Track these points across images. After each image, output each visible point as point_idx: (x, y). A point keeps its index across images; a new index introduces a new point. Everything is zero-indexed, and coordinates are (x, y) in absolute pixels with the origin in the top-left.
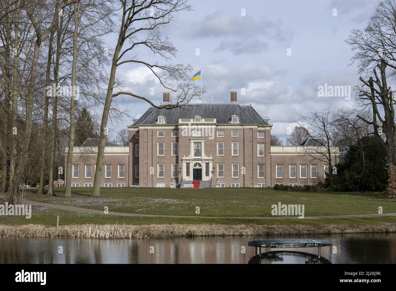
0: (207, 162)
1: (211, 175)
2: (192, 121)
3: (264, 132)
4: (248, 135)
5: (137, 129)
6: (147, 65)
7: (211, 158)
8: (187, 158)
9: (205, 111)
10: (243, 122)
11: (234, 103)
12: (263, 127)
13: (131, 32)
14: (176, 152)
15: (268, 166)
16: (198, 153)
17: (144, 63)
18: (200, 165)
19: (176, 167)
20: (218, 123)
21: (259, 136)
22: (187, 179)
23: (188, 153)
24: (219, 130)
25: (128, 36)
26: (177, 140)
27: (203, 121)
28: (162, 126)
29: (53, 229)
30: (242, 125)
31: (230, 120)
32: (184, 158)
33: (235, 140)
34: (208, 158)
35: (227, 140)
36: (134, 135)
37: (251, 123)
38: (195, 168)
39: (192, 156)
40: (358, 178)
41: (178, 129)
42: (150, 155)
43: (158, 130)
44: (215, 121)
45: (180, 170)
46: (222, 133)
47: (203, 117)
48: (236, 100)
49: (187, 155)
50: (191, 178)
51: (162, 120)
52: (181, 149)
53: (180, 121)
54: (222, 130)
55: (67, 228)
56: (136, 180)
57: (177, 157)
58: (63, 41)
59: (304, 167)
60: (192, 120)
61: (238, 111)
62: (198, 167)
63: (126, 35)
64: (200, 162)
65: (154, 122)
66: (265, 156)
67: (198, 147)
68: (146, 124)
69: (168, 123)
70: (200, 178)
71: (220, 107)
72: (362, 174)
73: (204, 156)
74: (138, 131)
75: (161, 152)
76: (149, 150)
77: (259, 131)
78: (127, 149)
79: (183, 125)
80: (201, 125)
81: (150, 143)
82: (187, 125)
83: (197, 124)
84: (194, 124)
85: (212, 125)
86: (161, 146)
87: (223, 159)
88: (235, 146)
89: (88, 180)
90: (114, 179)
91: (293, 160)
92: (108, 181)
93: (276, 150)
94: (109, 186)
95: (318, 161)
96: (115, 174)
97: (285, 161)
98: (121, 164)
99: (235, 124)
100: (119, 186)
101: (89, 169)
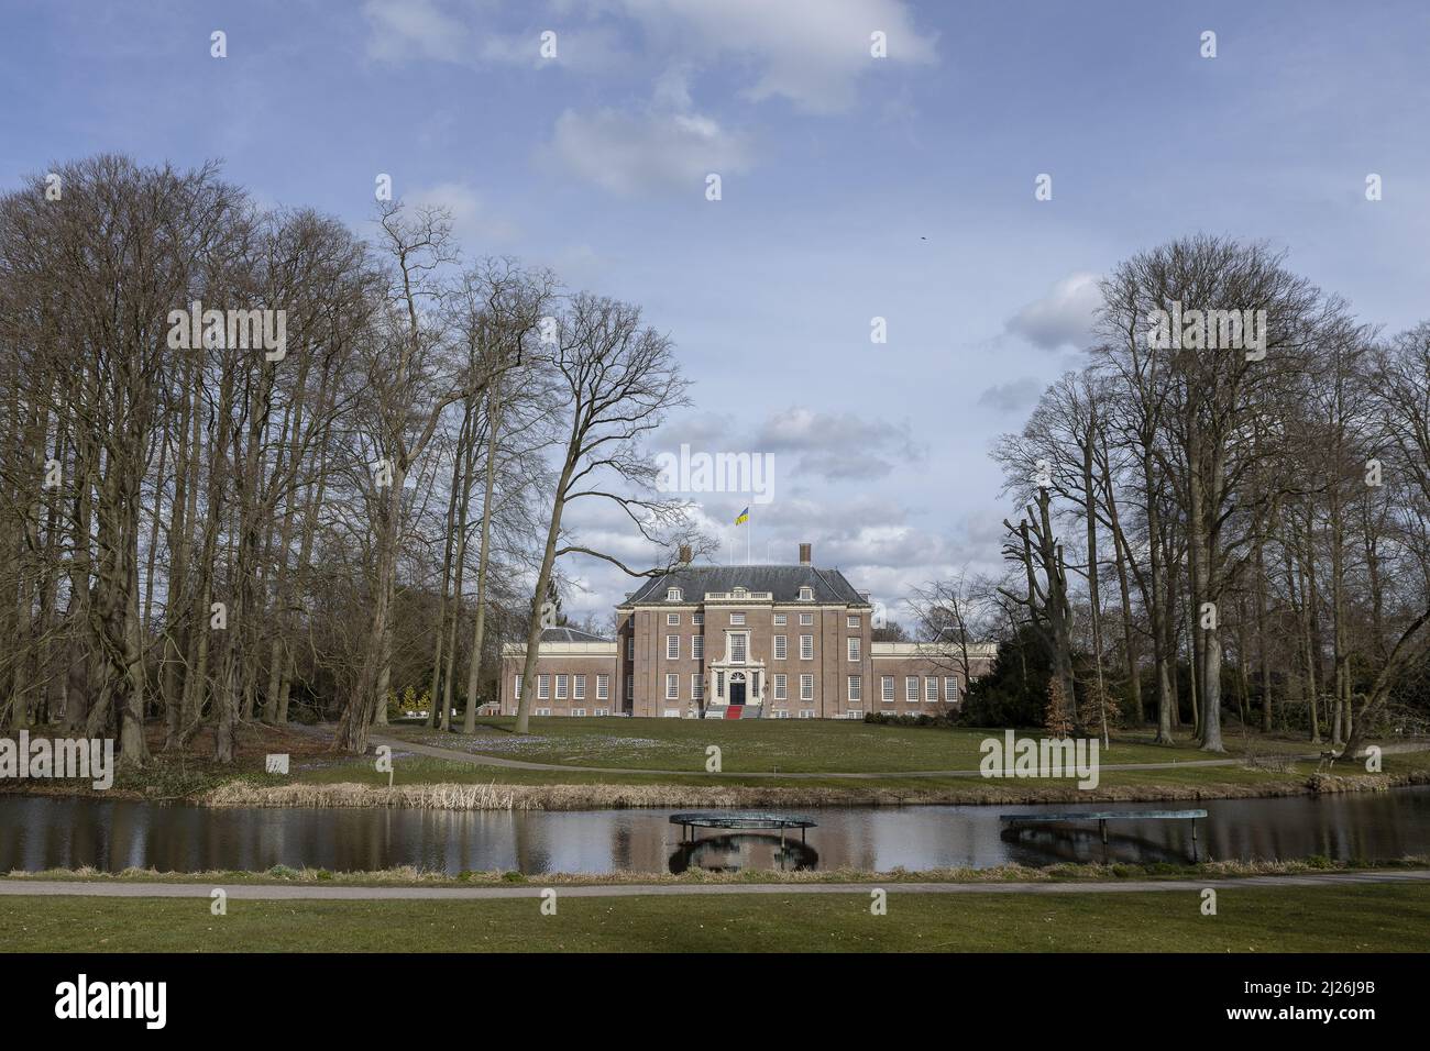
0: (756, 670)
1: (762, 695)
2: (728, 597)
3: (860, 616)
4: (830, 621)
5: (631, 611)
6: (618, 499)
7: (762, 664)
8: (720, 664)
9: (753, 579)
10: (821, 599)
11: (806, 563)
12: (857, 607)
13: (590, 442)
14: (700, 653)
15: (868, 678)
16: (739, 654)
17: (612, 496)
18: (742, 677)
19: (700, 680)
20: (777, 600)
21: (851, 624)
22: (720, 700)
23: (721, 655)
24: (777, 613)
25: (585, 450)
26: (702, 632)
27: (748, 597)
28: (675, 605)
29: (381, 791)
30: (818, 605)
31: (798, 595)
32: (713, 664)
33: (805, 631)
34: (756, 664)
35: (792, 630)
36: (627, 621)
37: (834, 600)
38: (733, 681)
39: (728, 660)
40: (1012, 703)
41: (703, 612)
42: (653, 659)
43: (668, 612)
44: (770, 596)
45: (705, 685)
46: (783, 618)
47: (750, 589)
48: (809, 560)
49: (719, 658)
50: (726, 700)
51: (675, 594)
52: (709, 648)
53: (708, 597)
54: (783, 612)
55: (407, 790)
56: (628, 704)
57: (702, 662)
58: (476, 458)
59: (933, 682)
60: (728, 595)
61: (812, 579)
62: (738, 680)
63: (582, 447)
64: (742, 671)
65: (660, 598)
66: (862, 660)
67: (739, 643)
68: (648, 601)
69: (687, 600)
70: (743, 700)
71: (780, 572)
72: (1017, 696)
73: (749, 661)
74: (633, 615)
75: (673, 652)
76: (651, 648)
77: (851, 616)
78: (613, 648)
79: (713, 603)
80: (745, 603)
81: (653, 637)
82: (719, 603)
83: (738, 603)
84: (731, 603)
85: (764, 603)
86: (673, 642)
87: (784, 667)
88: (806, 641)
89: (543, 703)
90: (589, 701)
91: (912, 668)
92: (578, 704)
93: (882, 649)
94: (579, 713)
95: (958, 671)
96: (591, 690)
97: (898, 670)
98: (603, 674)
99: (806, 603)
100: (598, 713)
101: (544, 684)
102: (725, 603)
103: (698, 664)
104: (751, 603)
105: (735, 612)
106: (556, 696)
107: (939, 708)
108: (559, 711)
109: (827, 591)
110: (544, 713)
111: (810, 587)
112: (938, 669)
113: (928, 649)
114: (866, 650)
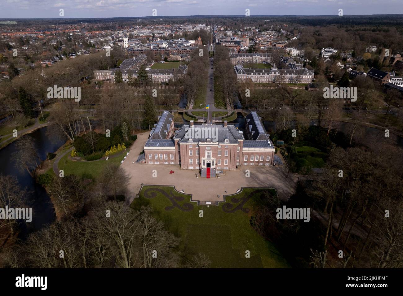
0: (213, 160)
1: (215, 165)
4: (233, 147)
7: (215, 159)
8: (204, 159)
11: (226, 127)
14: (198, 154)
15: (241, 156)
16: (209, 156)
18: (210, 161)
19: (199, 161)
20: (219, 142)
26: (199, 150)
28: (191, 143)
30: (230, 144)
31: (224, 140)
32: (202, 158)
33: (226, 149)
34: (213, 158)
35: (223, 149)
37: (234, 142)
38: (207, 162)
39: (206, 158)
41: (199, 146)
42: (186, 156)
43: (189, 145)
45: (200, 163)
46: (220, 146)
49: (204, 157)
50: (205, 167)
51: (190, 140)
52: (201, 155)
59: (257, 156)
60: (206, 142)
61: (228, 134)
62: (209, 162)
64: (210, 160)
65: (187, 141)
66: (240, 152)
67: (209, 154)
69: (194, 142)
70: (210, 166)
75: (191, 154)
76: (185, 153)
78: (174, 148)
79: (201, 144)
80: (210, 144)
81: (185, 151)
82: (203, 144)
83: (209, 144)
84: (207, 144)
85: (216, 144)
86: (191, 151)
87: (220, 158)
88: (226, 152)
89: (157, 160)
90: (169, 160)
91: (252, 154)
92: (166, 161)
93: (245, 150)
94: (166, 163)
95: (265, 154)
96: (169, 158)
97: (249, 154)
98: (172, 154)
99: (227, 143)
100: (172, 163)
101: (156, 156)
102: (205, 144)
103: (198, 157)
104: (212, 145)
105: (207, 146)
106: (160, 159)
107: (258, 162)
108: (161, 162)
109: (233, 139)
110: (157, 163)
111: (228, 139)
112: (259, 154)
113: (257, 150)
114: (241, 150)
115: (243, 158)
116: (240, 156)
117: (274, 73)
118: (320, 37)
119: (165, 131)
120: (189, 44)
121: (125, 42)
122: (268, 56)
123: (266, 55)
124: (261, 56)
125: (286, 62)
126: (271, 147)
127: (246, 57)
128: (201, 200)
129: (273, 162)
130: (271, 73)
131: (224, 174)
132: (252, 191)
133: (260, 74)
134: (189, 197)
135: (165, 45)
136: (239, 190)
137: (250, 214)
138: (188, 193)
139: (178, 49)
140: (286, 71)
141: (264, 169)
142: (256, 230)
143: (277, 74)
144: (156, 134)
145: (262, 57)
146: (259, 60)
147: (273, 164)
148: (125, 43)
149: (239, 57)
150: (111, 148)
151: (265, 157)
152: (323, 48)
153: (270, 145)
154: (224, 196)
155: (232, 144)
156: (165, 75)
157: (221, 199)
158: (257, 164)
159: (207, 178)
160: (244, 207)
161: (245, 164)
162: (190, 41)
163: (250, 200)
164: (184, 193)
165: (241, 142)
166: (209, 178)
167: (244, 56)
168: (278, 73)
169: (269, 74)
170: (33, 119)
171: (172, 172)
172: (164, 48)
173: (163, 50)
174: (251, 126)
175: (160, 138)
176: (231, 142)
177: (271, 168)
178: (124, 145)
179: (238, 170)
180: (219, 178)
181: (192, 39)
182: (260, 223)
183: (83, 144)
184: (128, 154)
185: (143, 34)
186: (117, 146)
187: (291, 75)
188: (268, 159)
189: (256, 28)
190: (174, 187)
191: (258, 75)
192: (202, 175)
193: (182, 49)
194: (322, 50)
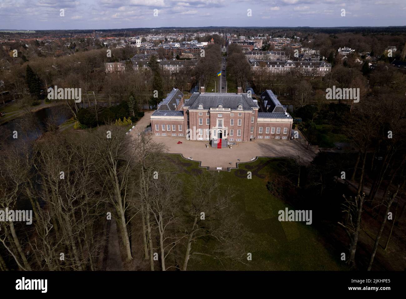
4: (247, 116)
7: (227, 128)
9: (224, 101)
11: (240, 94)
12: (254, 108)
14: (209, 123)
15: (256, 127)
16: (220, 125)
23: (215, 125)
26: (210, 118)
27: (223, 109)
28: (201, 110)
30: (244, 111)
31: (238, 107)
32: (213, 128)
33: (240, 118)
34: (225, 128)
35: (236, 118)
39: (217, 127)
41: (210, 113)
43: (199, 112)
44: (230, 109)
46: (233, 114)
47: (223, 106)
49: (215, 127)
51: (201, 107)
52: (212, 123)
53: (211, 109)
59: (273, 128)
60: (217, 108)
61: (242, 101)
65: (197, 108)
66: (254, 122)
67: (220, 122)
68: (193, 109)
71: (232, 98)
73: (223, 127)
75: (201, 123)
76: (194, 122)
79: (212, 111)
80: (222, 111)
81: (195, 119)
82: (215, 111)
83: (220, 111)
84: (218, 111)
85: (228, 111)
86: (201, 120)
87: (233, 128)
88: (240, 121)
89: (164, 132)
90: (177, 132)
91: (268, 125)
92: (174, 132)
93: (260, 120)
94: (174, 135)
95: (281, 126)
96: (177, 129)
97: (264, 125)
98: (180, 124)
99: (240, 110)
100: (180, 135)
101: (163, 127)
102: (216, 111)
103: (209, 126)
104: (224, 111)
105: (219, 114)
106: (167, 130)
107: (274, 135)
108: (169, 134)
109: (247, 106)
110: (164, 135)
111: (241, 105)
112: (275, 125)
113: (274, 120)
114: (256, 120)
115: (257, 130)
116: (254, 128)
117: (289, 65)
118: (337, 39)
119: (174, 104)
120: (202, 45)
121: (138, 43)
122: (282, 54)
123: (280, 53)
124: (275, 54)
125: (302, 58)
126: (288, 118)
127: (259, 54)
128: (211, 166)
129: (290, 134)
130: (286, 65)
131: (237, 145)
132: (268, 160)
133: (274, 66)
134: (198, 163)
135: (177, 45)
136: (254, 159)
137: (266, 180)
138: (196, 160)
139: (191, 49)
140: (301, 64)
141: (281, 142)
142: (274, 194)
143: (292, 66)
144: (165, 105)
145: (277, 55)
146: (273, 58)
147: (291, 138)
148: (138, 45)
149: (252, 54)
150: (116, 121)
151: (282, 129)
152: (340, 48)
153: (288, 116)
154: (236, 163)
155: (246, 112)
156: (176, 66)
157: (234, 166)
158: (273, 137)
159: (218, 148)
160: (259, 173)
161: (259, 137)
162: (202, 43)
163: (266, 167)
164: (192, 159)
165: (255, 110)
166: (221, 148)
167: (258, 54)
168: (294, 65)
169: (284, 67)
170: (40, 101)
171: (179, 143)
172: (176, 48)
173: (175, 49)
174: (267, 101)
175: (169, 109)
176: (244, 109)
177: (288, 142)
178: (131, 119)
179: (252, 142)
180: (231, 148)
181: (204, 41)
182: (278, 188)
183: (87, 114)
184: (133, 127)
185: (156, 39)
186: (122, 120)
187: (307, 67)
188: (285, 131)
189: (270, 35)
190: (182, 155)
191: (272, 67)
192: (212, 145)
193: (194, 49)
194: (339, 50)
